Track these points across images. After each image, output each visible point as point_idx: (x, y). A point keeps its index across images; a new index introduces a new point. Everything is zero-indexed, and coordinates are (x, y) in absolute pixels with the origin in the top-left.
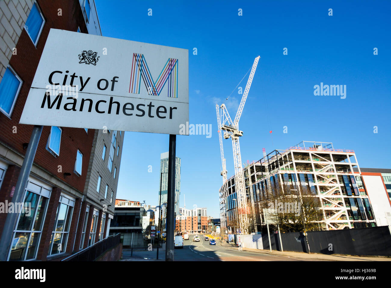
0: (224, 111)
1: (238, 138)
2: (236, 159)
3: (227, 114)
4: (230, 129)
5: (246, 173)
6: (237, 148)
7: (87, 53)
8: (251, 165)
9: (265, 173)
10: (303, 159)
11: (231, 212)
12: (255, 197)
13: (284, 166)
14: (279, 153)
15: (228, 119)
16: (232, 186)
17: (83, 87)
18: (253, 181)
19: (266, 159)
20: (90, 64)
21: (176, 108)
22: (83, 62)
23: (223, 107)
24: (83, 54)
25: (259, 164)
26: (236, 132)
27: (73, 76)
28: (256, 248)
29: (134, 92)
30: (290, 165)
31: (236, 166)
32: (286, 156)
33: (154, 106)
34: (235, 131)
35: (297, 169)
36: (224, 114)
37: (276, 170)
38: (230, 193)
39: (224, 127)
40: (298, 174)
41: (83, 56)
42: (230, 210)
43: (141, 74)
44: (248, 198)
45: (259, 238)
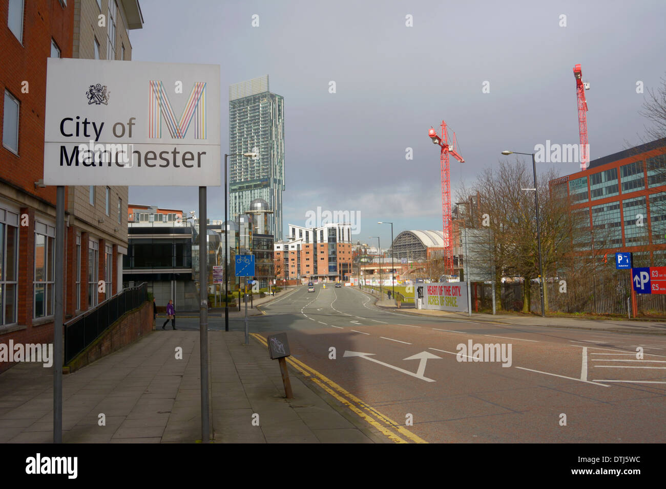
7: (95, 88)
17: (98, 136)
20: (101, 104)
21: (204, 153)
22: (94, 102)
24: (91, 91)
27: (86, 123)
29: (155, 136)
33: (178, 153)
41: (91, 94)
43: (161, 111)
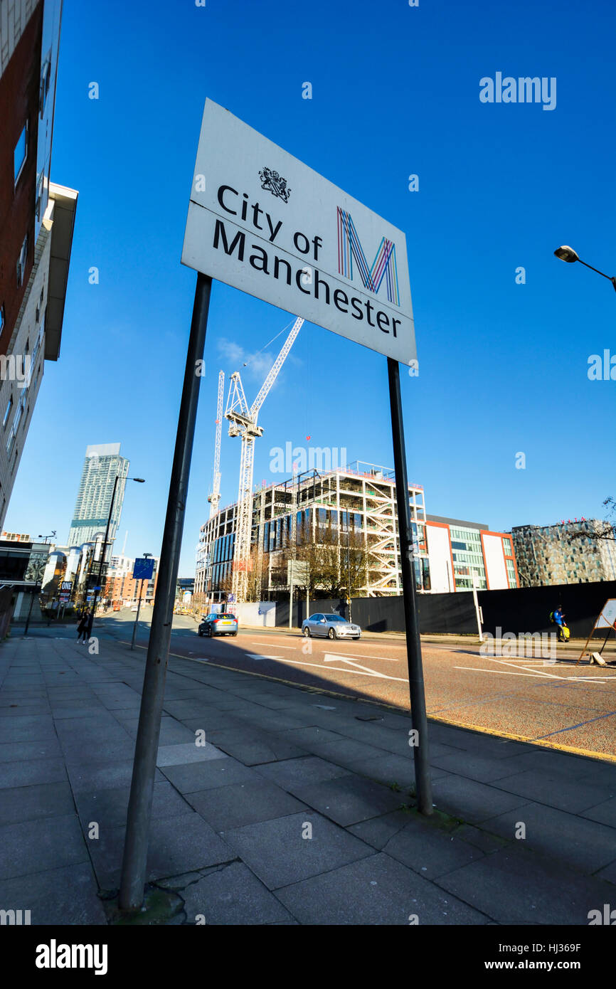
0: (236, 386)
1: (253, 438)
2: (244, 475)
3: (240, 393)
4: (243, 421)
5: (257, 502)
6: (249, 456)
7: (271, 173)
8: (267, 489)
9: (289, 505)
10: (351, 489)
11: (218, 567)
12: (266, 544)
13: (322, 497)
14: (318, 475)
15: (240, 402)
16: (226, 522)
17: (273, 235)
18: (267, 516)
19: (296, 481)
20: (278, 196)
22: (268, 189)
23: (235, 377)
24: (265, 173)
25: (282, 489)
26: (252, 428)
27: (257, 209)
28: (262, 625)
29: (346, 275)
30: (332, 496)
31: (241, 486)
32: (328, 480)
33: (373, 308)
34: (249, 425)
35: (341, 504)
36: (236, 392)
37: (308, 501)
38: (221, 534)
39: (231, 415)
40: (341, 513)
41: (266, 177)
42: (217, 563)
43: (351, 248)
44: (254, 545)
45: (271, 608)
